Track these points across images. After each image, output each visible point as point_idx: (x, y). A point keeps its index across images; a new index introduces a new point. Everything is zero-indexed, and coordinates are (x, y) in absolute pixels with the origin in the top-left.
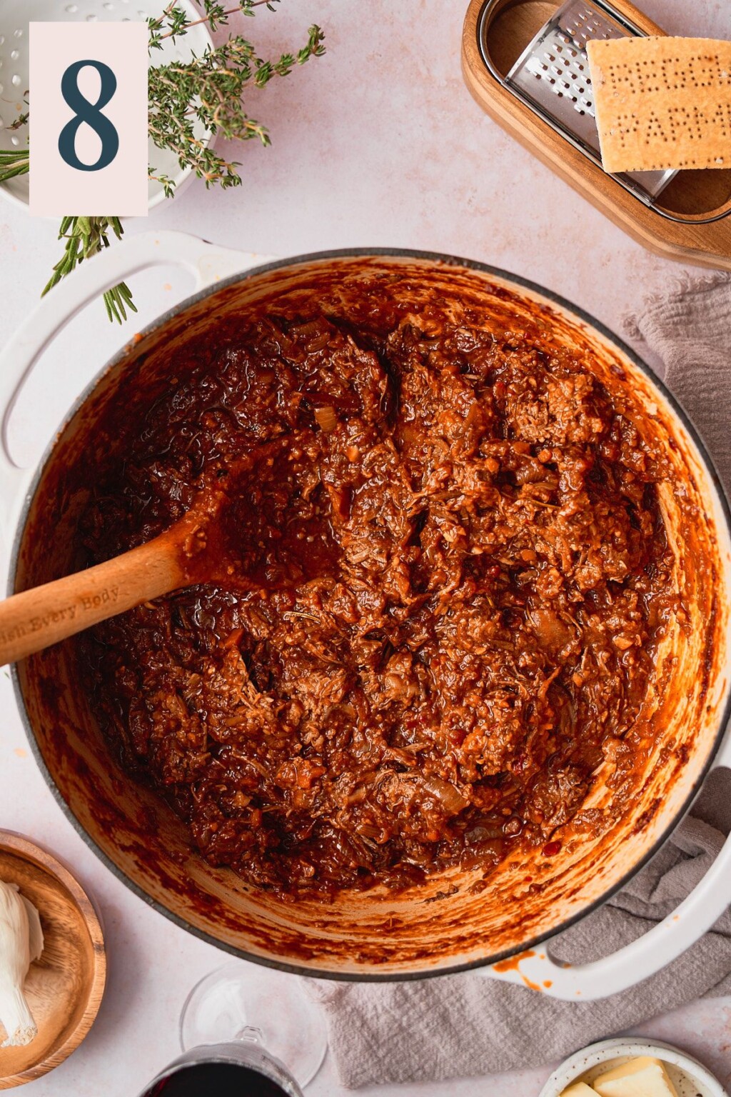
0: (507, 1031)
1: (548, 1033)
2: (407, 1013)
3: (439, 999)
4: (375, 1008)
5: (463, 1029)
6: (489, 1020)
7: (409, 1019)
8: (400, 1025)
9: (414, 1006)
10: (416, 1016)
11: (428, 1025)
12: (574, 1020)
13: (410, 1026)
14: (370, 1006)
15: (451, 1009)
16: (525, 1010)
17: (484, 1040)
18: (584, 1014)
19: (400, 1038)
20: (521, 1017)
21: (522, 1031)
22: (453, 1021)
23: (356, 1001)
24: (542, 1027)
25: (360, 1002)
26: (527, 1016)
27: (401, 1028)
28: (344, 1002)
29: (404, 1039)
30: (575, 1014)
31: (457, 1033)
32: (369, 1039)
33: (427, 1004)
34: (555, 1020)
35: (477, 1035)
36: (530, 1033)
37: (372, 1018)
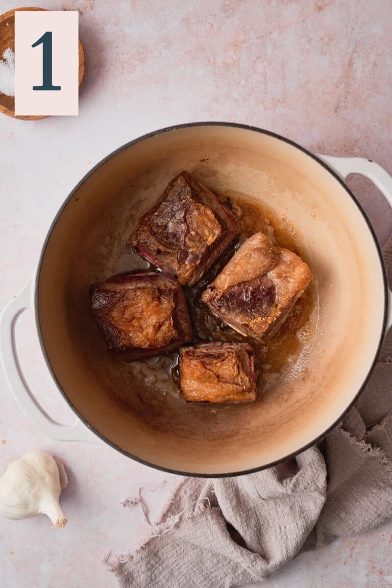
0: (202, 579)
1: (222, 581)
2: (154, 572)
3: (168, 566)
4: (138, 572)
5: (180, 578)
6: (194, 573)
7: (155, 575)
8: (151, 579)
9: (157, 568)
10: (158, 573)
11: (164, 577)
12: (234, 578)
13: (156, 578)
14: (136, 571)
15: (175, 569)
16: (211, 570)
17: (192, 583)
18: (239, 575)
19: (151, 584)
20: (209, 573)
21: (209, 579)
22: (176, 575)
23: (129, 569)
24: (219, 578)
25: (131, 569)
26: (212, 573)
27: (152, 580)
28: (124, 570)
29: (153, 585)
30: (235, 575)
31: (178, 580)
32: (136, 586)
33: (163, 568)
34: (225, 577)
35: (187, 581)
36: (213, 581)
37: (137, 576)
